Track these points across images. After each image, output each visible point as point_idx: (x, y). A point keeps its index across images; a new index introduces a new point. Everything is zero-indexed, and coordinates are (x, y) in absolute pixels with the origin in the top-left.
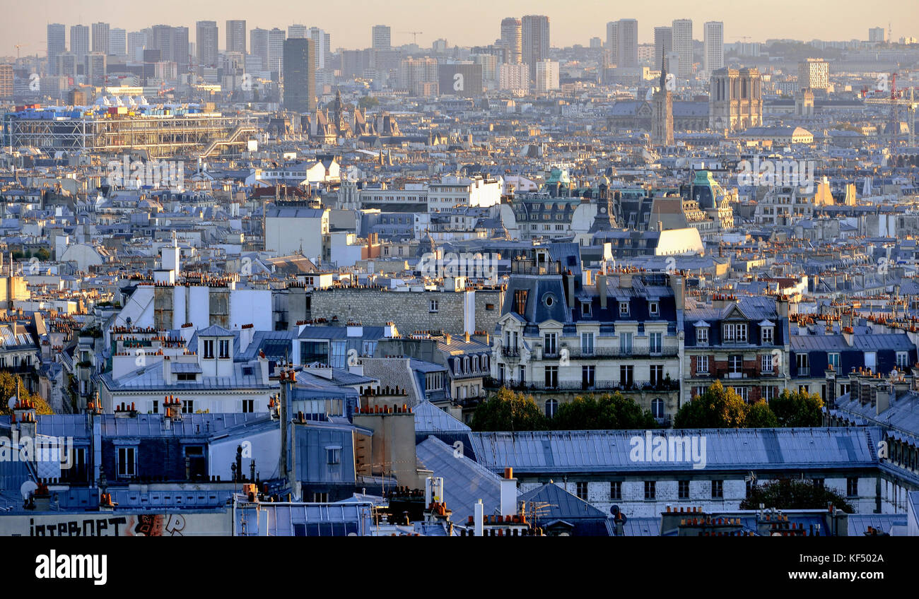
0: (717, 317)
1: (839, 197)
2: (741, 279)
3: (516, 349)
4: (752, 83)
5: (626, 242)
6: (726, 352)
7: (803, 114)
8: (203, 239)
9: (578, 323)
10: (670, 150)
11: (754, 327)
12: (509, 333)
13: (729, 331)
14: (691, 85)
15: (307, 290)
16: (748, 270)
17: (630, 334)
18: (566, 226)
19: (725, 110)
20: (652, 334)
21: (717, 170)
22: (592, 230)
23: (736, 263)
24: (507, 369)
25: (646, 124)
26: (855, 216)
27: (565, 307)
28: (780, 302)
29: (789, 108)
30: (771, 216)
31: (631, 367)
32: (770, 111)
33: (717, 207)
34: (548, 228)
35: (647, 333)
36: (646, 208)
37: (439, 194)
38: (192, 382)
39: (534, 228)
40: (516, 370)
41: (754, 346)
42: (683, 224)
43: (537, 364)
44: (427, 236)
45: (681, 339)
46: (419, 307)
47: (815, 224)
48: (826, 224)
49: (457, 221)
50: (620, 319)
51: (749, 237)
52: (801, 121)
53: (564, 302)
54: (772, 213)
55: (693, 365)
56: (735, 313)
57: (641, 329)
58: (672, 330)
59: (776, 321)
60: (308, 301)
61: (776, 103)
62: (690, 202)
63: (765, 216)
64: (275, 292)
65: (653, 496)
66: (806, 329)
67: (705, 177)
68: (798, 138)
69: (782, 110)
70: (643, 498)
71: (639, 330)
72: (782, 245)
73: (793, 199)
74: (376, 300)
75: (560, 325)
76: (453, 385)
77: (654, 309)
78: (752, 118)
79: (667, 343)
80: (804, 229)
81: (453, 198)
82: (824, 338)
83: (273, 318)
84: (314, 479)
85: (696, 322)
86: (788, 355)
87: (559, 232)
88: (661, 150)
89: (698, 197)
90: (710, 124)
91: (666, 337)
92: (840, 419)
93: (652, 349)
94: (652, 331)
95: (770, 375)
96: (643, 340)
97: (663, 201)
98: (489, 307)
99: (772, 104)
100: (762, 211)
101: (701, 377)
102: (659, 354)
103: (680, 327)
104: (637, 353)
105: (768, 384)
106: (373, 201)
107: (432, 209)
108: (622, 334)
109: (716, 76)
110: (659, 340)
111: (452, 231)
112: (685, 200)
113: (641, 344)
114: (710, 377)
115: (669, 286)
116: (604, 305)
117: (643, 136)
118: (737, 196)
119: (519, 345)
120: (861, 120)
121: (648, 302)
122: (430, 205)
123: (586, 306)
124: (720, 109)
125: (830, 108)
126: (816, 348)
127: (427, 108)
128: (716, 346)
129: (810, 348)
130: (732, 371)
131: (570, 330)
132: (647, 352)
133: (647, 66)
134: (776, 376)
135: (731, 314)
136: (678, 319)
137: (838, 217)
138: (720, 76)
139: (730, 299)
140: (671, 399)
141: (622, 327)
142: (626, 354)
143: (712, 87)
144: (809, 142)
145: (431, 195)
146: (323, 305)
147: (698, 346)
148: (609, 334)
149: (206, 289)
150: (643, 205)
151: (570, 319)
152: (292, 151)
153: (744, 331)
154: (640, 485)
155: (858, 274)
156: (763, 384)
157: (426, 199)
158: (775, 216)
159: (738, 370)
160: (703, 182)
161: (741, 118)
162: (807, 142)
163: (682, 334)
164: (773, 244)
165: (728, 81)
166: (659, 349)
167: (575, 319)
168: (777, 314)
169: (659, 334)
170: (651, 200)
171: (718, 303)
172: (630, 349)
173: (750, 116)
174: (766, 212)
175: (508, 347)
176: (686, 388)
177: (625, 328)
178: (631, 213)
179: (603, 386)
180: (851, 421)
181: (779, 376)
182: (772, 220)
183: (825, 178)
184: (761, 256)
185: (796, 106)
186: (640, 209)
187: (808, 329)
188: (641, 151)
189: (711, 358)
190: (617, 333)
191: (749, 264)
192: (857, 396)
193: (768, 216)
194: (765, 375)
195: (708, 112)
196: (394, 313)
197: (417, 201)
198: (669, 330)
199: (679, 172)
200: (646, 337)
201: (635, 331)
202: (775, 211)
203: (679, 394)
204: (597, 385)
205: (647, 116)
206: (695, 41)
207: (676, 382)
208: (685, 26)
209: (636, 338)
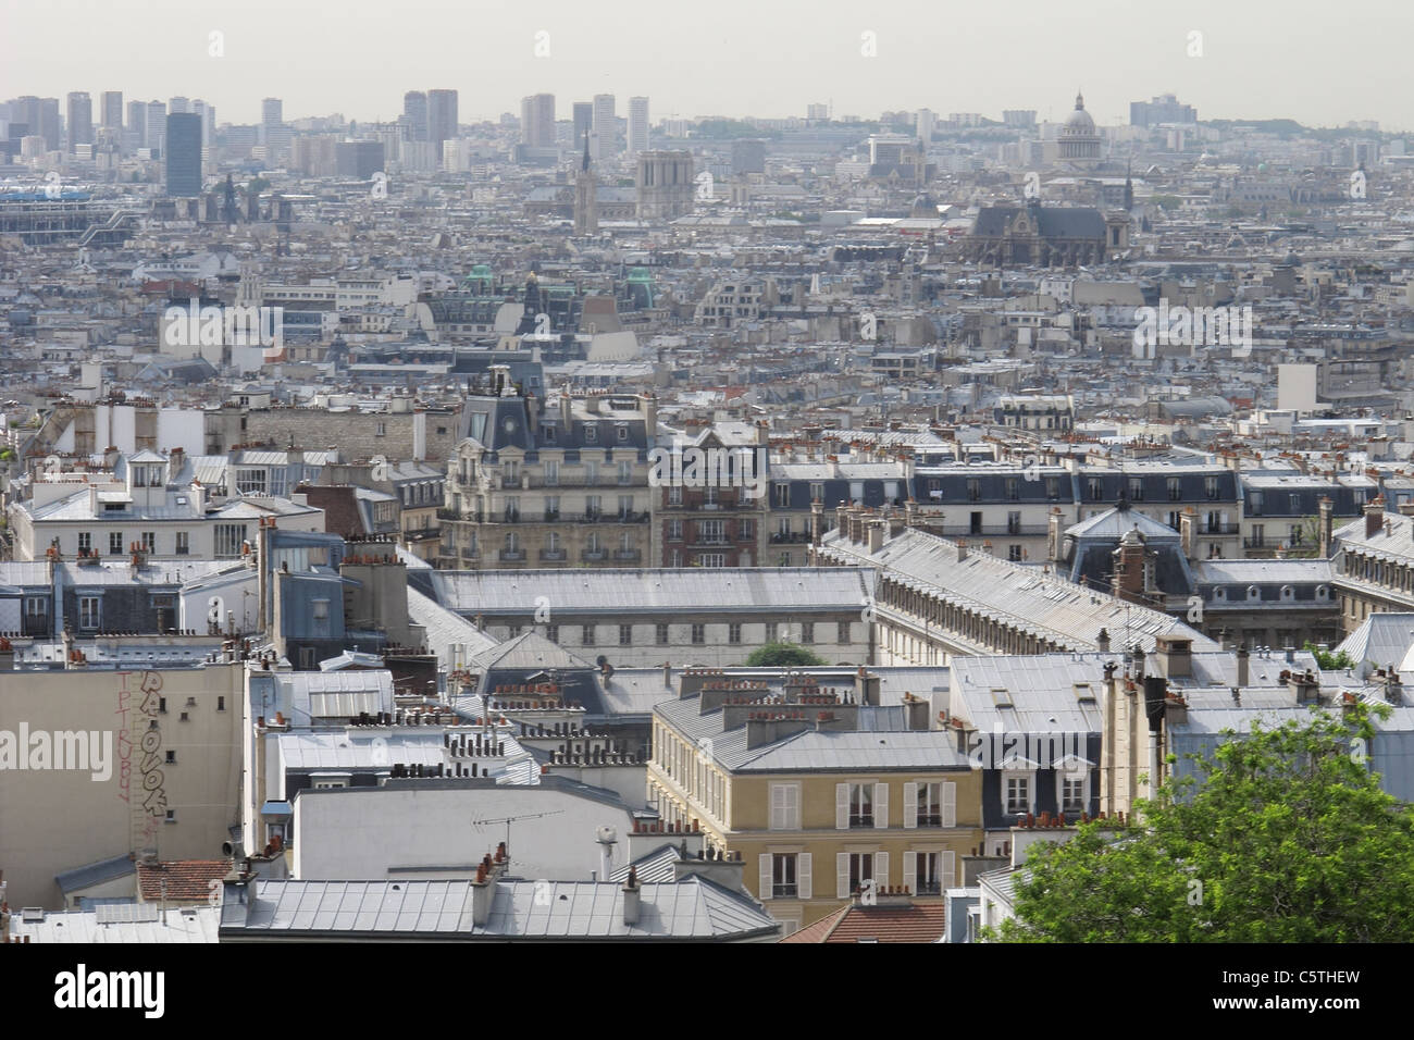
1: (787, 297)
3: (474, 478)
8: (90, 338)
9: (541, 450)
12: (465, 460)
15: (244, 410)
17: (596, 462)
18: (488, 327)
20: (621, 462)
21: (651, 265)
22: (519, 332)
23: (677, 370)
24: (463, 499)
25: (568, 211)
27: (526, 432)
31: (597, 498)
33: (653, 306)
34: (469, 329)
35: (615, 461)
36: (576, 308)
37: (349, 291)
38: (122, 512)
39: (455, 328)
40: (473, 500)
42: (616, 325)
43: (495, 495)
44: (339, 338)
46: (364, 430)
48: (774, 327)
49: (369, 320)
50: (586, 446)
53: (525, 425)
56: (710, 440)
57: (609, 456)
58: (642, 458)
60: (244, 422)
63: (706, 317)
64: (207, 413)
65: (629, 640)
67: (641, 275)
70: (617, 643)
71: (607, 458)
74: (318, 423)
75: (522, 452)
76: (403, 515)
77: (623, 435)
78: (684, 205)
79: (636, 472)
80: (749, 332)
81: (364, 296)
83: (205, 441)
84: (299, 634)
86: (768, 485)
87: (482, 333)
89: (633, 296)
90: (638, 212)
91: (636, 466)
92: (829, 557)
93: (620, 477)
94: (620, 458)
95: (748, 508)
96: (611, 468)
97: (595, 300)
98: (442, 430)
100: (702, 311)
101: (673, 508)
102: (628, 484)
104: (605, 482)
105: (746, 516)
106: (276, 298)
107: (341, 307)
108: (588, 462)
109: (644, 159)
110: (629, 469)
111: (364, 332)
112: (619, 299)
113: (609, 473)
114: (683, 508)
115: (638, 409)
116: (568, 429)
119: (477, 474)
121: (616, 427)
122: (339, 303)
123: (549, 431)
124: (648, 196)
126: (798, 477)
127: (324, 192)
129: (791, 478)
130: (707, 502)
131: (531, 458)
132: (615, 482)
134: (754, 508)
135: (706, 441)
136: (649, 446)
137: (788, 318)
138: (648, 159)
139: (705, 424)
140: (640, 533)
141: (588, 455)
142: (592, 483)
143: (640, 169)
145: (339, 291)
146: (259, 427)
148: (574, 462)
149: (132, 410)
150: (573, 304)
151: (531, 445)
152: (179, 238)
154: (615, 629)
156: (741, 516)
157: (334, 296)
158: (717, 317)
159: (714, 502)
160: (638, 279)
161: (671, 205)
165: (657, 165)
166: (628, 478)
167: (537, 447)
168: (755, 440)
169: (628, 462)
170: (581, 299)
172: (596, 478)
173: (681, 203)
174: (706, 312)
175: (465, 476)
176: (657, 522)
177: (592, 455)
178: (560, 314)
179: (568, 517)
180: (841, 560)
181: (758, 508)
186: (569, 309)
189: (684, 488)
190: (583, 461)
192: (847, 532)
193: (709, 317)
194: (743, 508)
195: (635, 199)
196: (338, 437)
197: (325, 299)
198: (639, 458)
199: (608, 267)
200: (614, 466)
201: (602, 459)
202: (717, 311)
203: (649, 528)
204: (562, 517)
205: (569, 202)
206: (618, 118)
207: (647, 515)
208: (606, 101)
209: (604, 466)
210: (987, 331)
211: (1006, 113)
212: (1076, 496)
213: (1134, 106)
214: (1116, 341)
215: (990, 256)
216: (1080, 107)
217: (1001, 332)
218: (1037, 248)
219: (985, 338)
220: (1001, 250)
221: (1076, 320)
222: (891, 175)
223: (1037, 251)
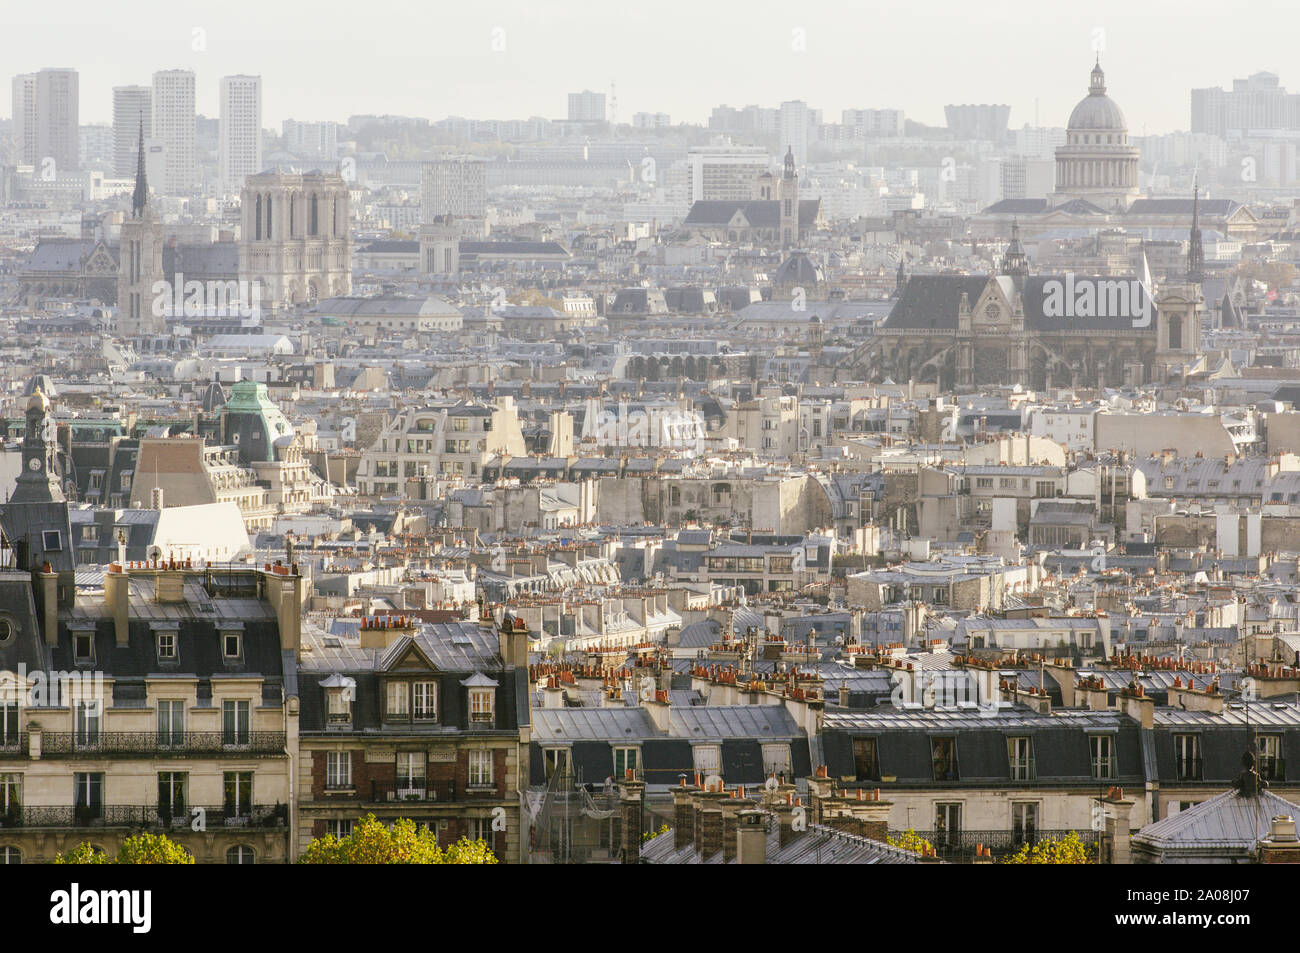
0: (369, 666)
1: (538, 441)
2: (340, 610)
4: (331, 202)
5: (85, 532)
6: (392, 744)
7: (437, 271)
10: (159, 344)
11: (453, 689)
13: (397, 699)
14: (191, 211)
16: (351, 592)
17: (179, 703)
19: (273, 260)
20: (228, 704)
21: (270, 384)
23: (325, 577)
25: (106, 291)
26: (572, 479)
27: (37, 640)
28: (510, 634)
29: (408, 259)
30: (392, 480)
31: (180, 777)
32: (366, 263)
33: (277, 459)
35: (216, 701)
36: (125, 460)
41: (452, 730)
42: (204, 494)
45: (292, 714)
47: (489, 496)
48: (512, 498)
50: (158, 670)
51: (347, 525)
52: (433, 285)
53: (36, 634)
54: (394, 474)
55: (319, 772)
56: (412, 658)
57: (204, 694)
58: (272, 696)
59: (501, 677)
61: (377, 246)
62: (218, 450)
63: (379, 480)
66: (560, 694)
67: (252, 396)
68: (431, 321)
69: (391, 261)
71: (200, 696)
72: (418, 541)
73: (440, 445)
77: (232, 649)
78: (331, 278)
79: (260, 723)
80: (464, 506)
82: (604, 716)
85: (325, 676)
86: (526, 751)
88: (139, 343)
89: (236, 438)
91: (258, 710)
93: (227, 735)
94: (229, 696)
95: (487, 795)
96: (209, 717)
97: (162, 447)
99: (371, 249)
100: (373, 470)
101: (336, 798)
102: (244, 747)
103: (290, 684)
104: (196, 744)
105: (483, 814)
108: (162, 703)
109: (253, 188)
110: (244, 717)
112: (209, 444)
113: (205, 725)
114: (355, 797)
115: (264, 598)
116: (122, 637)
117: (97, 314)
118: (315, 438)
120: (562, 283)
121: (218, 632)
123: (83, 643)
124: (262, 260)
125: (495, 258)
126: (588, 736)
128: (369, 730)
129: (574, 736)
130: (404, 784)
132: (217, 743)
133: (96, 168)
134: (501, 796)
135: (401, 660)
136: (286, 671)
137: (540, 481)
138: (262, 189)
139: (398, 626)
140: (269, 847)
141: (159, 690)
142: (169, 746)
143: (245, 211)
144: (456, 328)
147: (329, 729)
148: (134, 703)
150: (118, 455)
151: (47, 667)
153: (429, 696)
155: (588, 603)
156: (473, 813)
158: (401, 479)
159: (418, 784)
160: (247, 405)
161: (307, 278)
162: (450, 329)
163: (294, 704)
164: (400, 538)
165: (279, 198)
166: (244, 736)
167: (58, 671)
168: (501, 659)
169: (244, 704)
170: (136, 444)
171: (375, 635)
172: (179, 736)
173: (326, 273)
174: (380, 471)
176: (303, 824)
177: (169, 690)
178: (94, 472)
179: (121, 817)
181: (507, 796)
182: (393, 487)
183: (509, 400)
184: (376, 563)
185: (422, 254)
186: (111, 461)
187: (565, 696)
188: (98, 344)
189: (358, 757)
190: (152, 701)
191: (353, 581)
192: (691, 837)
193: (388, 480)
194: (477, 796)
195: (236, 265)
198: (265, 696)
200: (215, 711)
201: (191, 698)
202: (401, 469)
203: (287, 836)
204: (109, 815)
205: (106, 273)
206: (201, 119)
207: (281, 811)
208: (178, 84)
209: (194, 711)
210: (930, 503)
211: (951, 111)
212: (1150, 772)
213: (1199, 97)
214: (1184, 523)
215: (931, 370)
216: (1097, 91)
217: (959, 505)
218: (1022, 354)
219: (928, 518)
220: (951, 359)
221: (1106, 483)
222: (733, 222)
223: (1022, 360)
